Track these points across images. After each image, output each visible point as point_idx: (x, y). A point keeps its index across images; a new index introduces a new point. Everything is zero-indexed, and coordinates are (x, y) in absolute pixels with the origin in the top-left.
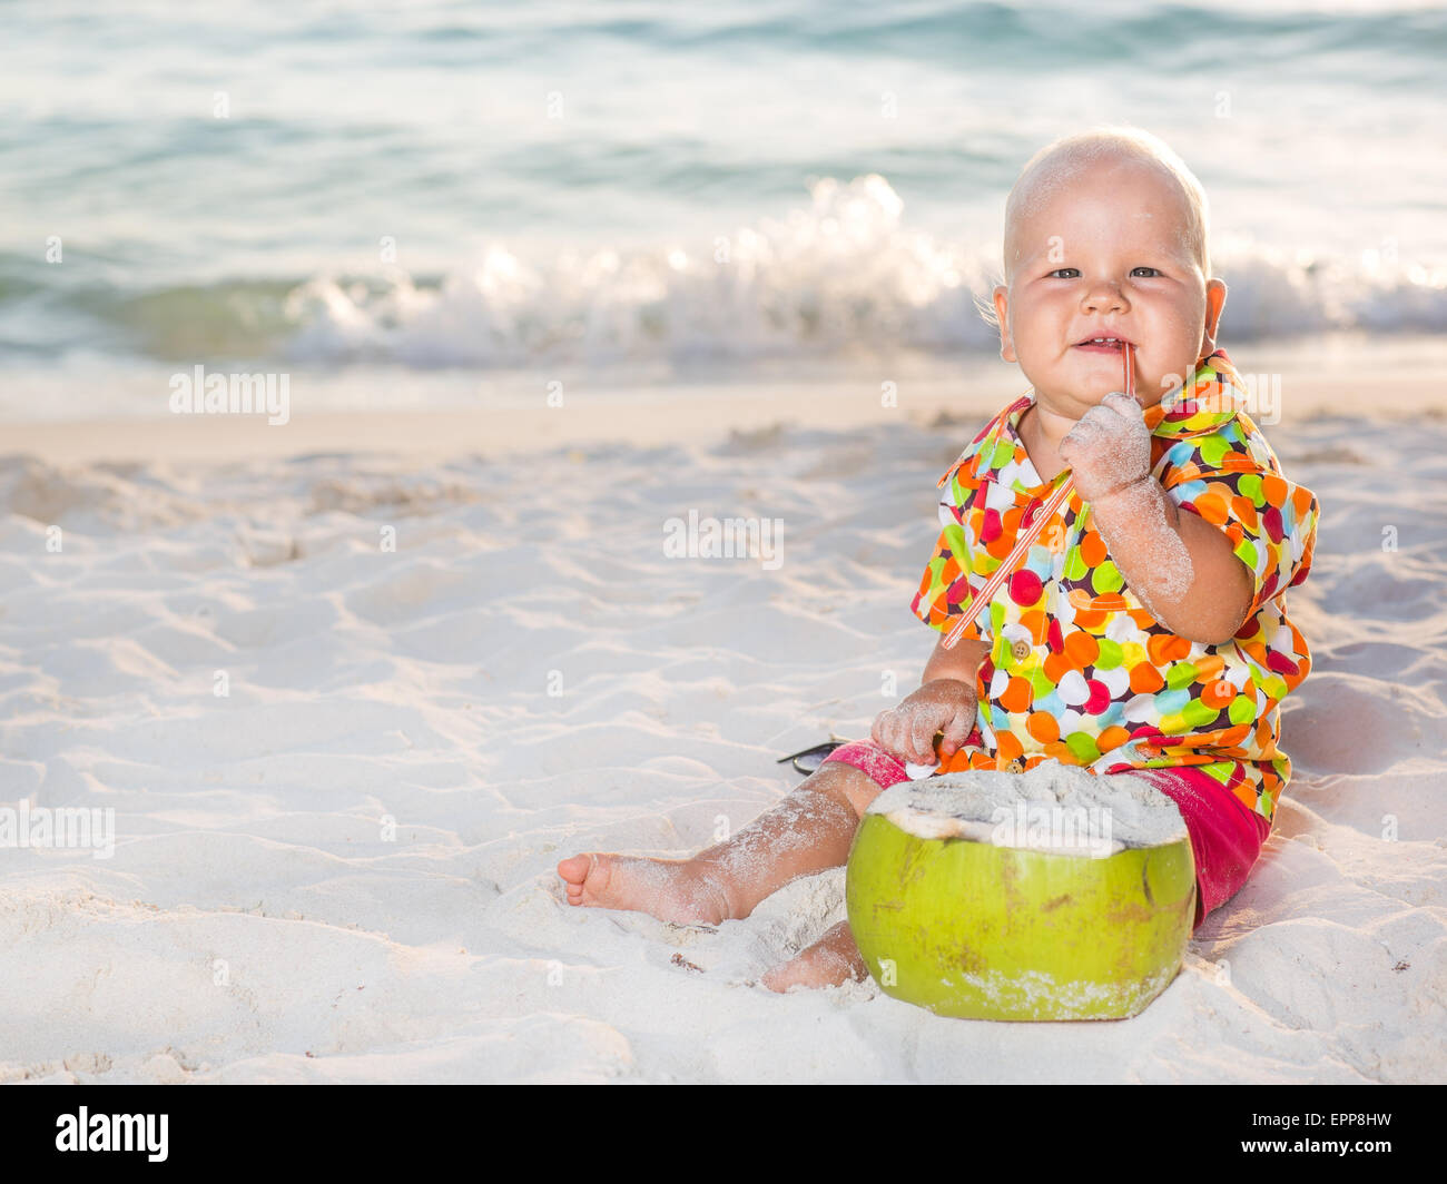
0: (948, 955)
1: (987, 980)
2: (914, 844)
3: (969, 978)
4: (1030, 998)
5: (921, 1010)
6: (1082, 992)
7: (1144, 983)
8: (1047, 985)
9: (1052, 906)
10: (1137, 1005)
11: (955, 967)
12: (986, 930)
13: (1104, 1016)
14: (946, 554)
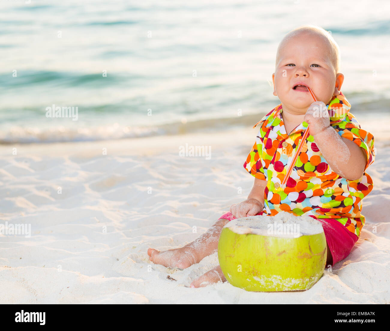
0: (249, 271)
1: (261, 279)
2: (237, 236)
3: (255, 278)
4: (274, 284)
5: (242, 289)
6: (291, 282)
7: (310, 279)
8: (279, 279)
9: (280, 254)
10: (309, 286)
11: (251, 275)
12: (260, 262)
13: (298, 289)
14: (256, 151)
